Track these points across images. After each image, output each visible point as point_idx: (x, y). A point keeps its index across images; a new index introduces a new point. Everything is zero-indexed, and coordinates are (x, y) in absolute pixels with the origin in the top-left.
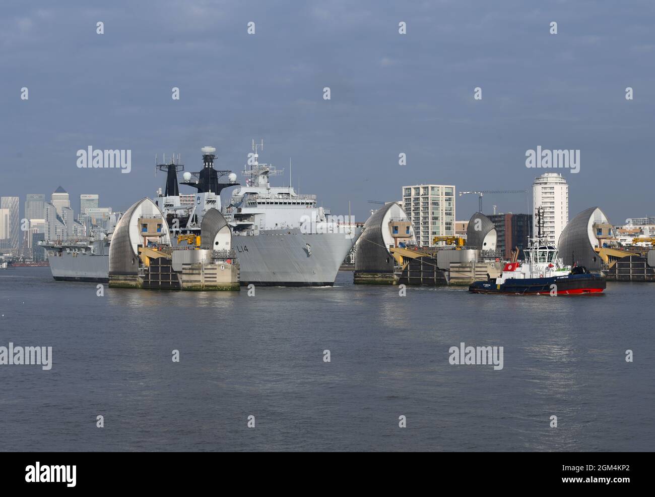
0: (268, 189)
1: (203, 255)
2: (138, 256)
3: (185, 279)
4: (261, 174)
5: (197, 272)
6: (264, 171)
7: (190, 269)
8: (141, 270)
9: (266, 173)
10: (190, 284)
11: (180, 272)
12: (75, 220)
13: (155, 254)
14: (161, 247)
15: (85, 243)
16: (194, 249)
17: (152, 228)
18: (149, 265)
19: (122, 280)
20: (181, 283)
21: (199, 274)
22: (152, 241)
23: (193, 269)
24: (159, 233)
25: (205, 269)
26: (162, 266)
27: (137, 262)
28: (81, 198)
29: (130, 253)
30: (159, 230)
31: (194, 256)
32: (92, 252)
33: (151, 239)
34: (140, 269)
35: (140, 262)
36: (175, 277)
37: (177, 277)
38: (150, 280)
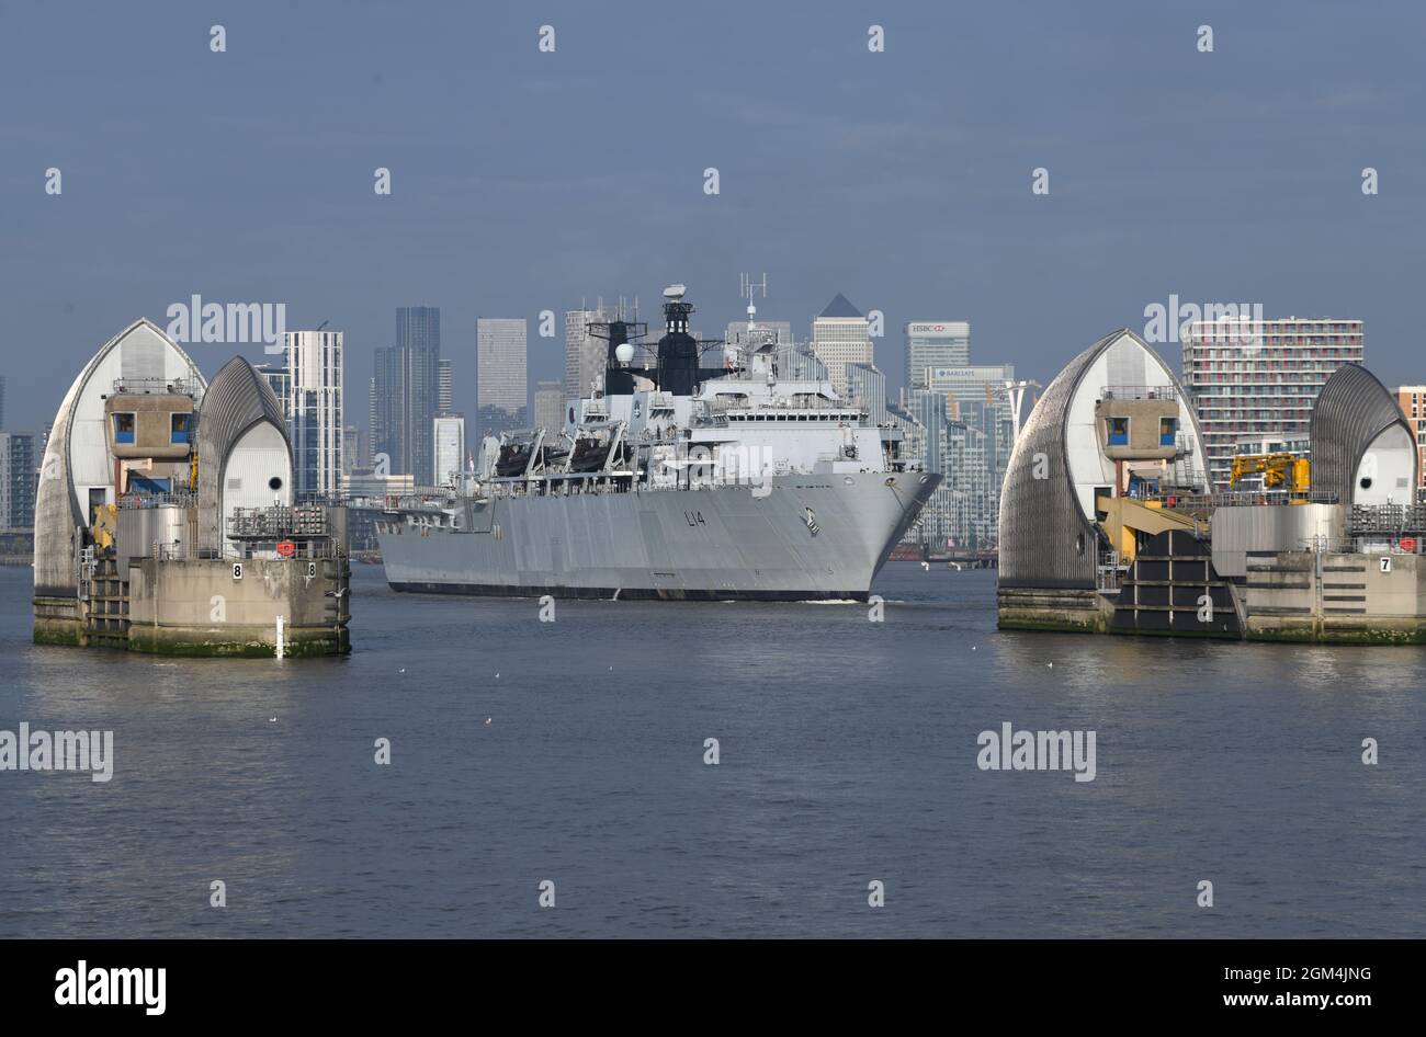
0: (771, 385)
1: (1318, 521)
2: (1096, 527)
3: (1254, 604)
4: (758, 351)
5: (1298, 579)
6: (761, 345)
7: (1273, 569)
8: (1108, 572)
9: (767, 349)
10: (1274, 621)
11: (1240, 581)
12: (892, 409)
13: (1153, 518)
14: (1176, 496)
15: (437, 504)
16: (1286, 502)
17: (1142, 432)
18: (1132, 556)
19: (1042, 605)
20: (1244, 619)
21: (1306, 586)
22: (1143, 476)
23: (1282, 570)
24: (1166, 447)
25: (1326, 569)
26: (1177, 559)
27: (1093, 545)
28: (912, 333)
29: (1068, 516)
30: (1168, 438)
31: (1288, 527)
32: (452, 525)
33: (1141, 468)
34: (1102, 568)
35: (1105, 546)
36: (1222, 597)
37: (1230, 596)
38: (1137, 606)
